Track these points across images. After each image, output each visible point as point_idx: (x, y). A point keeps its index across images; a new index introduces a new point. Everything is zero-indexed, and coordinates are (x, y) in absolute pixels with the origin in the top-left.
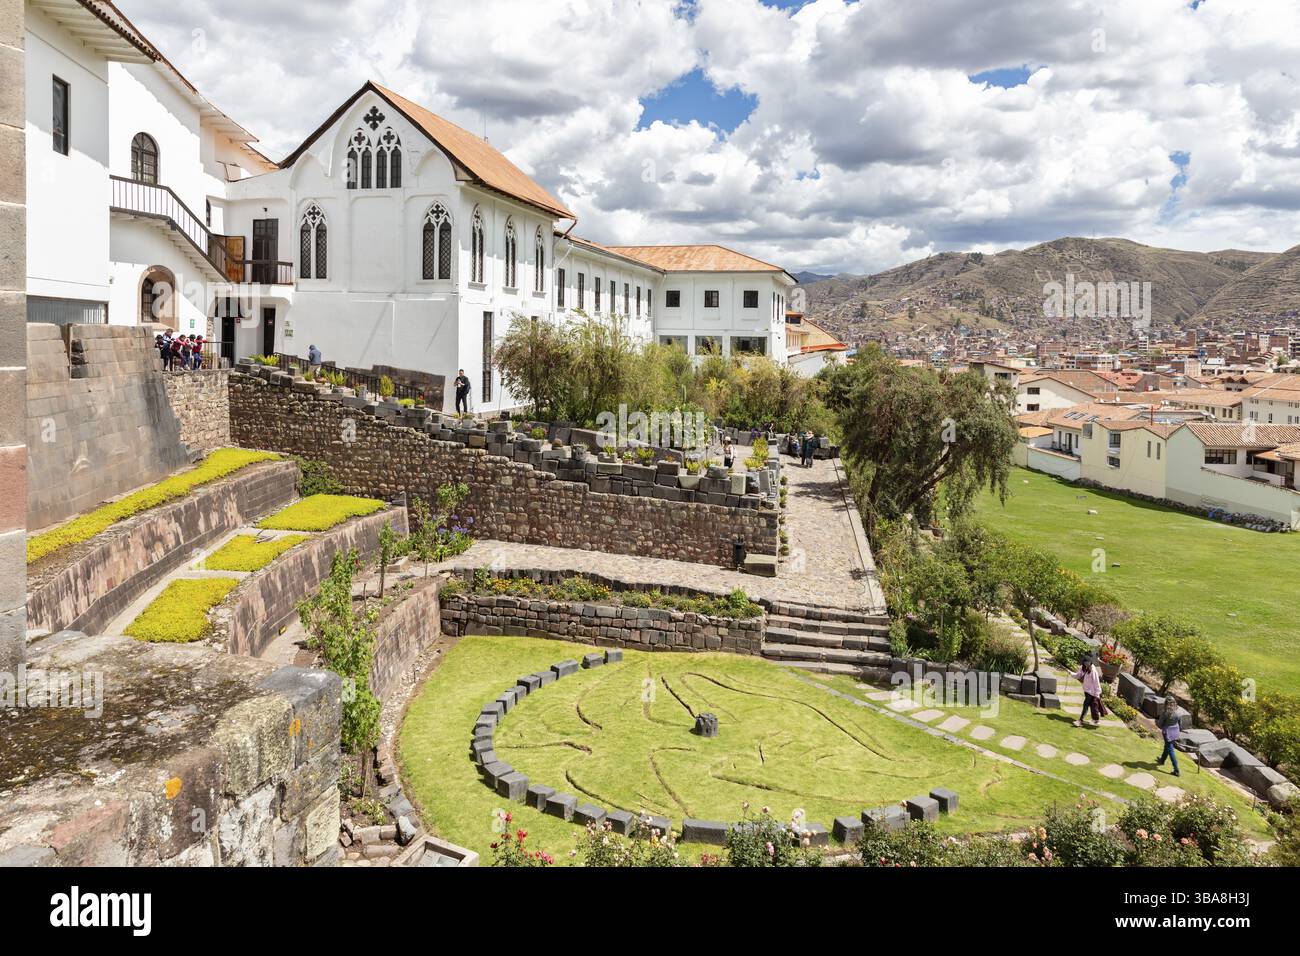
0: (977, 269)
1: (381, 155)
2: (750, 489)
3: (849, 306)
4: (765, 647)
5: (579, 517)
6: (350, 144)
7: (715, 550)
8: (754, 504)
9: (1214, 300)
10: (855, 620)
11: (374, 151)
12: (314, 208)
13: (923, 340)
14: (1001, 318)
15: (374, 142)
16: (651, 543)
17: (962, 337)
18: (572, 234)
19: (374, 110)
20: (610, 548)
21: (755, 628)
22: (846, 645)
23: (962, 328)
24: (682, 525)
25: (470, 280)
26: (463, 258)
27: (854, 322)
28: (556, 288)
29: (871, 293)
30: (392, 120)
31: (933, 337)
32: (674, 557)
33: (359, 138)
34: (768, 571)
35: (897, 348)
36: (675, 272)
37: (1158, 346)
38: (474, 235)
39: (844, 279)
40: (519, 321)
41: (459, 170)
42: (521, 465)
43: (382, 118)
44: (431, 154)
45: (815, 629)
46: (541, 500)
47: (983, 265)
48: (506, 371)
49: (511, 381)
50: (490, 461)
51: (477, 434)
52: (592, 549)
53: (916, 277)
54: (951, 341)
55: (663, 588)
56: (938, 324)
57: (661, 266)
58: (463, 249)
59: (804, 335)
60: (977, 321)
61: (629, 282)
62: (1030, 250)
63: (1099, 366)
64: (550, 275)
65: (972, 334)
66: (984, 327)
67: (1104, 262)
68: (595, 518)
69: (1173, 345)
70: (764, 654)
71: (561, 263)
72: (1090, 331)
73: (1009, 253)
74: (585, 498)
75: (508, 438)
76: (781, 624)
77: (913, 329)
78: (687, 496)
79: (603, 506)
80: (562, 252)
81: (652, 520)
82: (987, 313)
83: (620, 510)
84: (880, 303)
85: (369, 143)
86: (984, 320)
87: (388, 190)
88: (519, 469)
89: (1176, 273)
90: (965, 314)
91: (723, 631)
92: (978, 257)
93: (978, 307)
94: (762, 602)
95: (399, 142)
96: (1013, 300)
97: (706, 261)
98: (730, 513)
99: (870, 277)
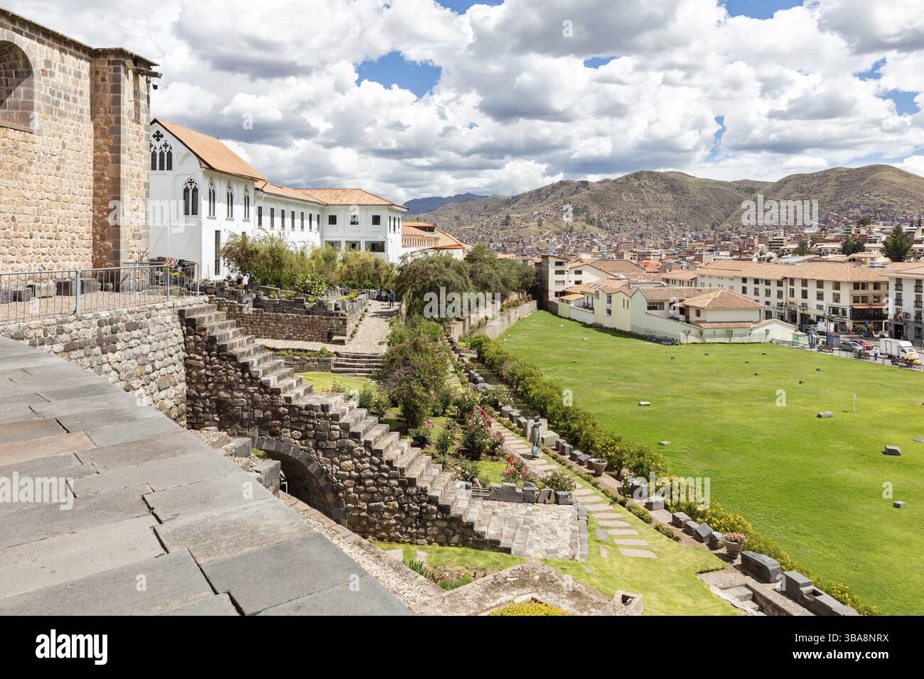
0: (585, 192)
1: (162, 154)
2: (337, 309)
3: (498, 218)
4: (333, 368)
5: (259, 324)
7: (320, 335)
8: (337, 314)
9: (735, 213)
10: (372, 358)
11: (158, 152)
13: (548, 241)
14: (600, 226)
15: (158, 148)
16: (292, 334)
17: (574, 239)
18: (265, 189)
19: (158, 132)
20: (273, 337)
21: (329, 361)
22: (366, 367)
23: (574, 233)
24: (306, 325)
25: (208, 215)
26: (204, 204)
27: (502, 229)
28: (257, 217)
29: (513, 209)
30: (167, 136)
31: (555, 239)
32: (302, 340)
33: (150, 146)
34: (342, 342)
35: (530, 247)
36: (333, 205)
37: (694, 244)
38: (210, 193)
39: (496, 198)
40: (234, 235)
41: (202, 163)
42: (232, 301)
43: (162, 136)
44: (188, 154)
45: (356, 362)
46: (241, 317)
47: (589, 189)
48: (226, 260)
49: (229, 264)
50: (217, 300)
51: (211, 288)
52: (265, 338)
53: (544, 197)
54: (567, 242)
55: (294, 350)
56: (558, 230)
57: (326, 201)
58: (204, 200)
59: (436, 239)
60: (584, 227)
61: (304, 211)
62: (618, 179)
63: (652, 257)
64: (253, 210)
65: (580, 237)
66: (589, 231)
67: (666, 187)
68: (267, 324)
69: (704, 243)
70: (332, 371)
71: (260, 203)
72: (658, 234)
73: (605, 181)
74: (262, 315)
75: (226, 289)
76: (341, 361)
77: (541, 234)
78: (308, 313)
79: (270, 318)
80: (260, 198)
81: (293, 324)
82: (591, 222)
83: (278, 320)
84: (519, 215)
85: (155, 148)
86: (589, 227)
87: (166, 171)
88: (231, 303)
89: (712, 195)
90: (576, 223)
91: (316, 363)
92: (585, 184)
93: (584, 218)
94: (335, 353)
95: (171, 148)
96: (607, 214)
97: (352, 198)
98: (327, 319)
99: (513, 198)
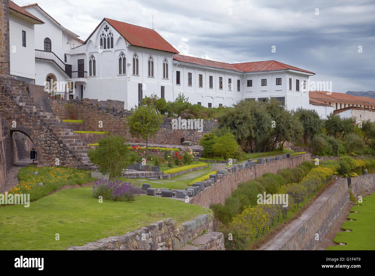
6: (101, 36)
7: (178, 141)
11: (107, 38)
12: (92, 55)
15: (107, 35)
19: (106, 26)
24: (171, 135)
25: (133, 74)
28: (175, 77)
30: (111, 28)
32: (169, 144)
33: (103, 35)
36: (249, 72)
38: (134, 61)
41: (127, 42)
43: (108, 28)
44: (120, 38)
57: (246, 70)
61: (222, 76)
64: (171, 73)
71: (177, 69)
81: (164, 134)
85: (105, 36)
87: (110, 49)
95: (112, 35)
97: (264, 67)
98: (181, 131)
